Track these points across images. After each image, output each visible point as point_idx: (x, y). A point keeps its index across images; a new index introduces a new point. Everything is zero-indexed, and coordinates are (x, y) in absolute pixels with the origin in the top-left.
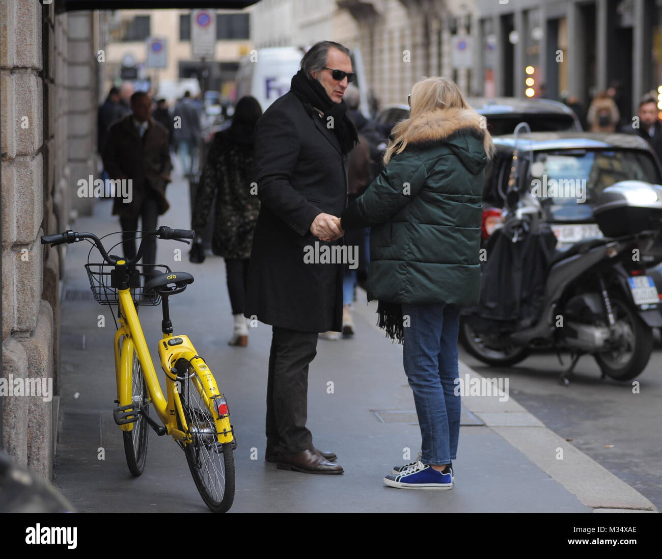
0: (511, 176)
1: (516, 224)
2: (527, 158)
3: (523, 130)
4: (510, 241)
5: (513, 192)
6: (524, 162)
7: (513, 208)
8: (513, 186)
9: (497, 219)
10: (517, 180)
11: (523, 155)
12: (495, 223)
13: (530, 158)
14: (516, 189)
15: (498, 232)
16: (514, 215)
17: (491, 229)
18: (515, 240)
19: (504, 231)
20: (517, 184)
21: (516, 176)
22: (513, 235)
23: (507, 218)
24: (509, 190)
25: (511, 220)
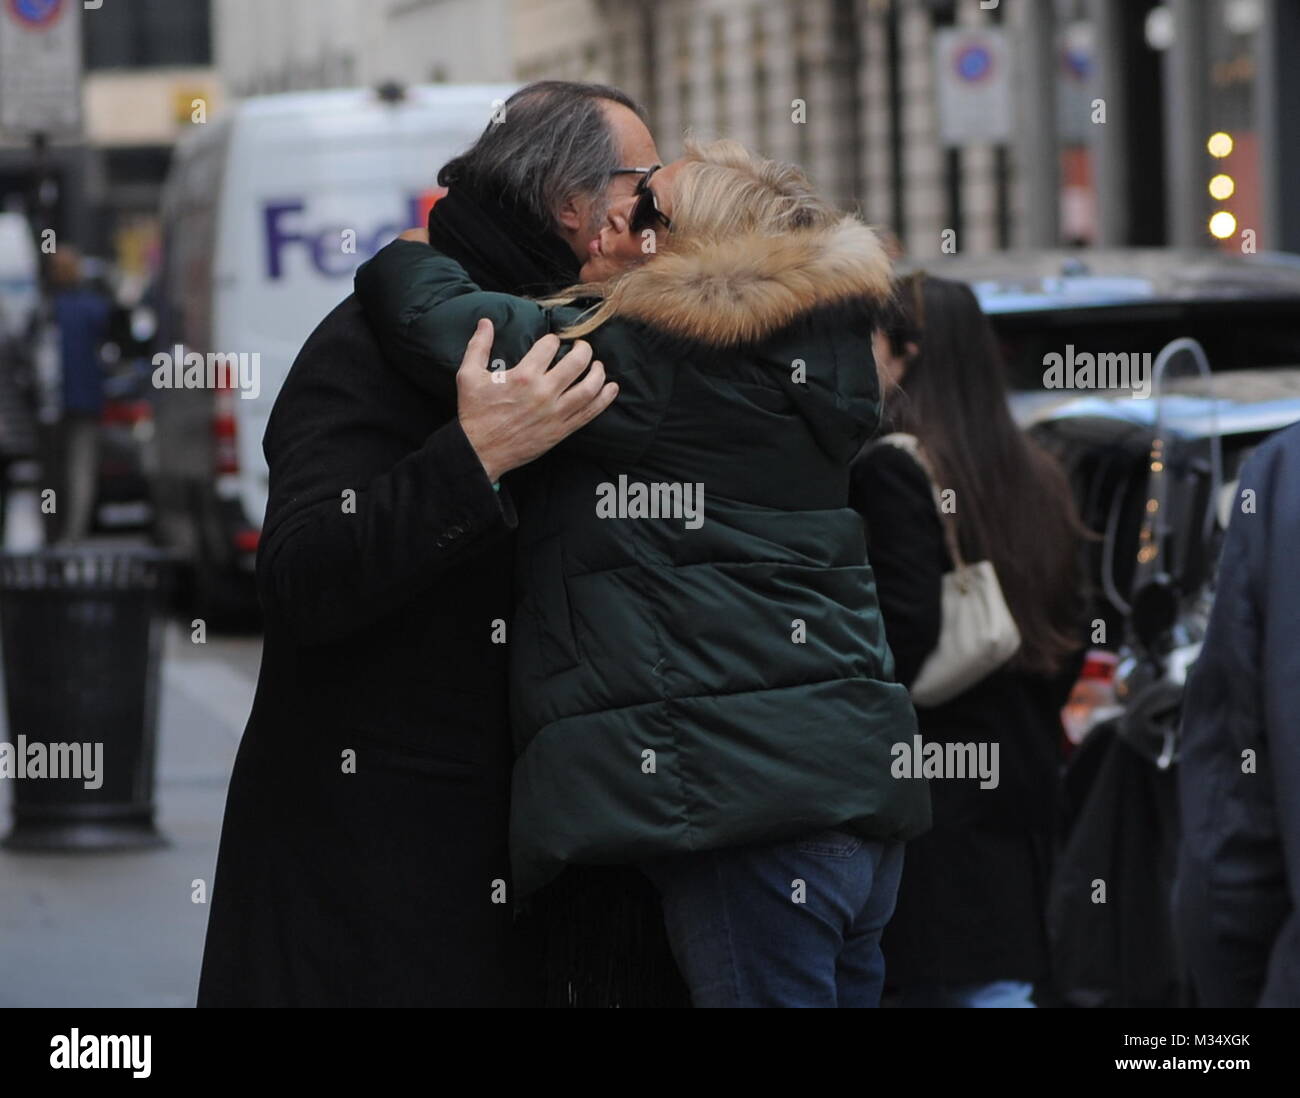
0: (1145, 535)
1: (1166, 703)
2: (1202, 465)
3: (1182, 367)
4: (1153, 766)
5: (1154, 587)
6: (1191, 480)
7: (1155, 648)
8: (1152, 566)
9: (1102, 688)
10: (1168, 546)
11: (1186, 453)
12: (1095, 702)
13: (1214, 464)
14: (1163, 578)
15: (1103, 734)
16: (1161, 672)
17: (1078, 723)
18: (1164, 762)
19: (1122, 729)
20: (1167, 560)
21: (1162, 530)
22: (1158, 748)
23: (1135, 680)
24: (1140, 581)
25: (1151, 688)
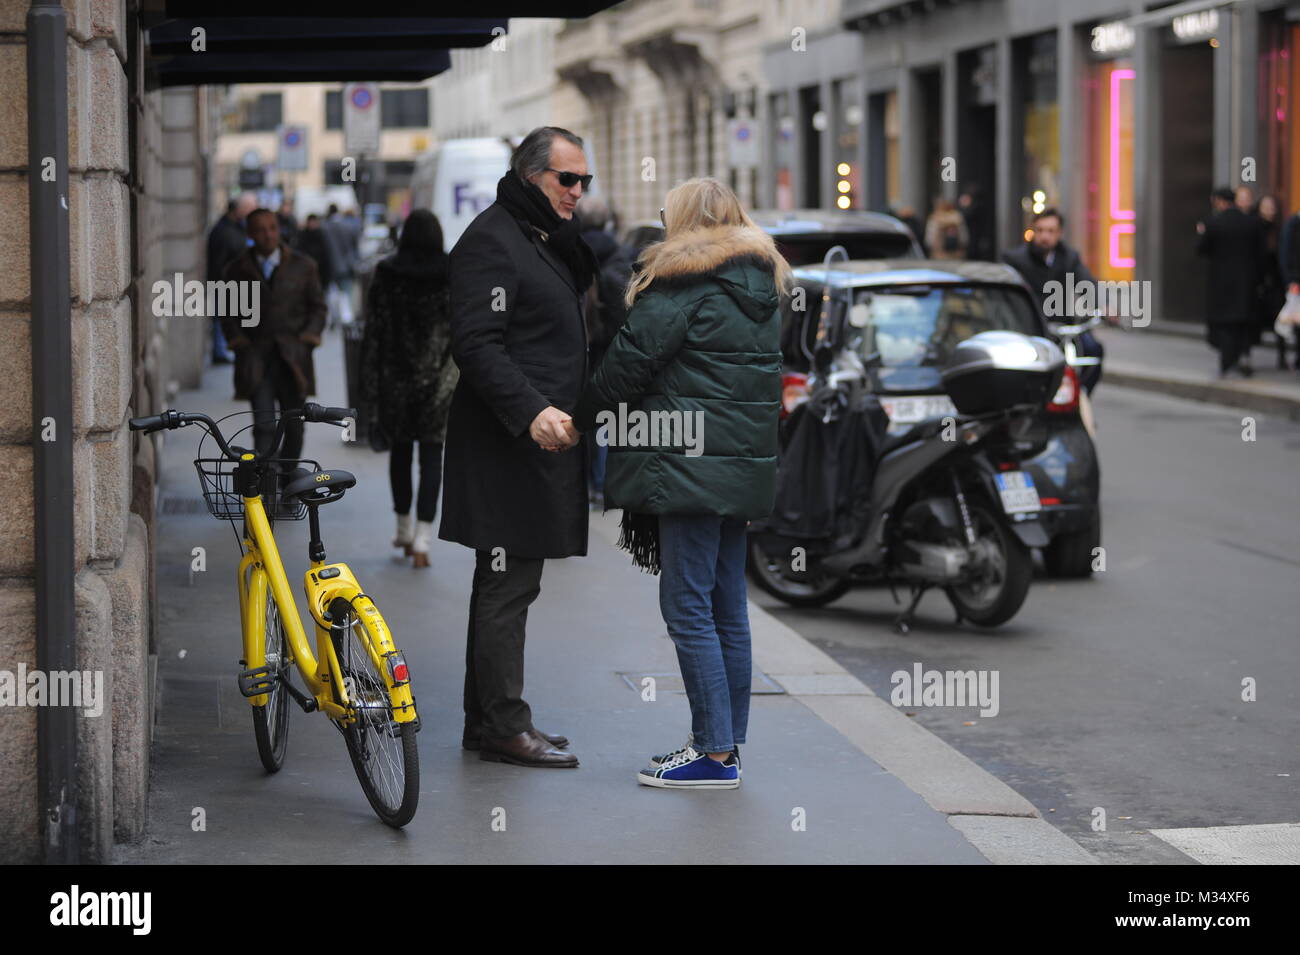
0: (821, 325)
1: (827, 396)
2: (844, 298)
3: (837, 258)
4: (819, 422)
5: (824, 349)
6: (839, 305)
7: (823, 372)
8: (823, 340)
9: (800, 389)
10: (830, 331)
11: (838, 294)
12: (798, 394)
13: (849, 298)
14: (828, 345)
15: (801, 408)
16: (825, 383)
17: (791, 403)
18: (826, 419)
19: (810, 406)
20: (829, 337)
21: (828, 325)
22: (824, 413)
23: (815, 387)
24: (818, 346)
25: (821, 390)
